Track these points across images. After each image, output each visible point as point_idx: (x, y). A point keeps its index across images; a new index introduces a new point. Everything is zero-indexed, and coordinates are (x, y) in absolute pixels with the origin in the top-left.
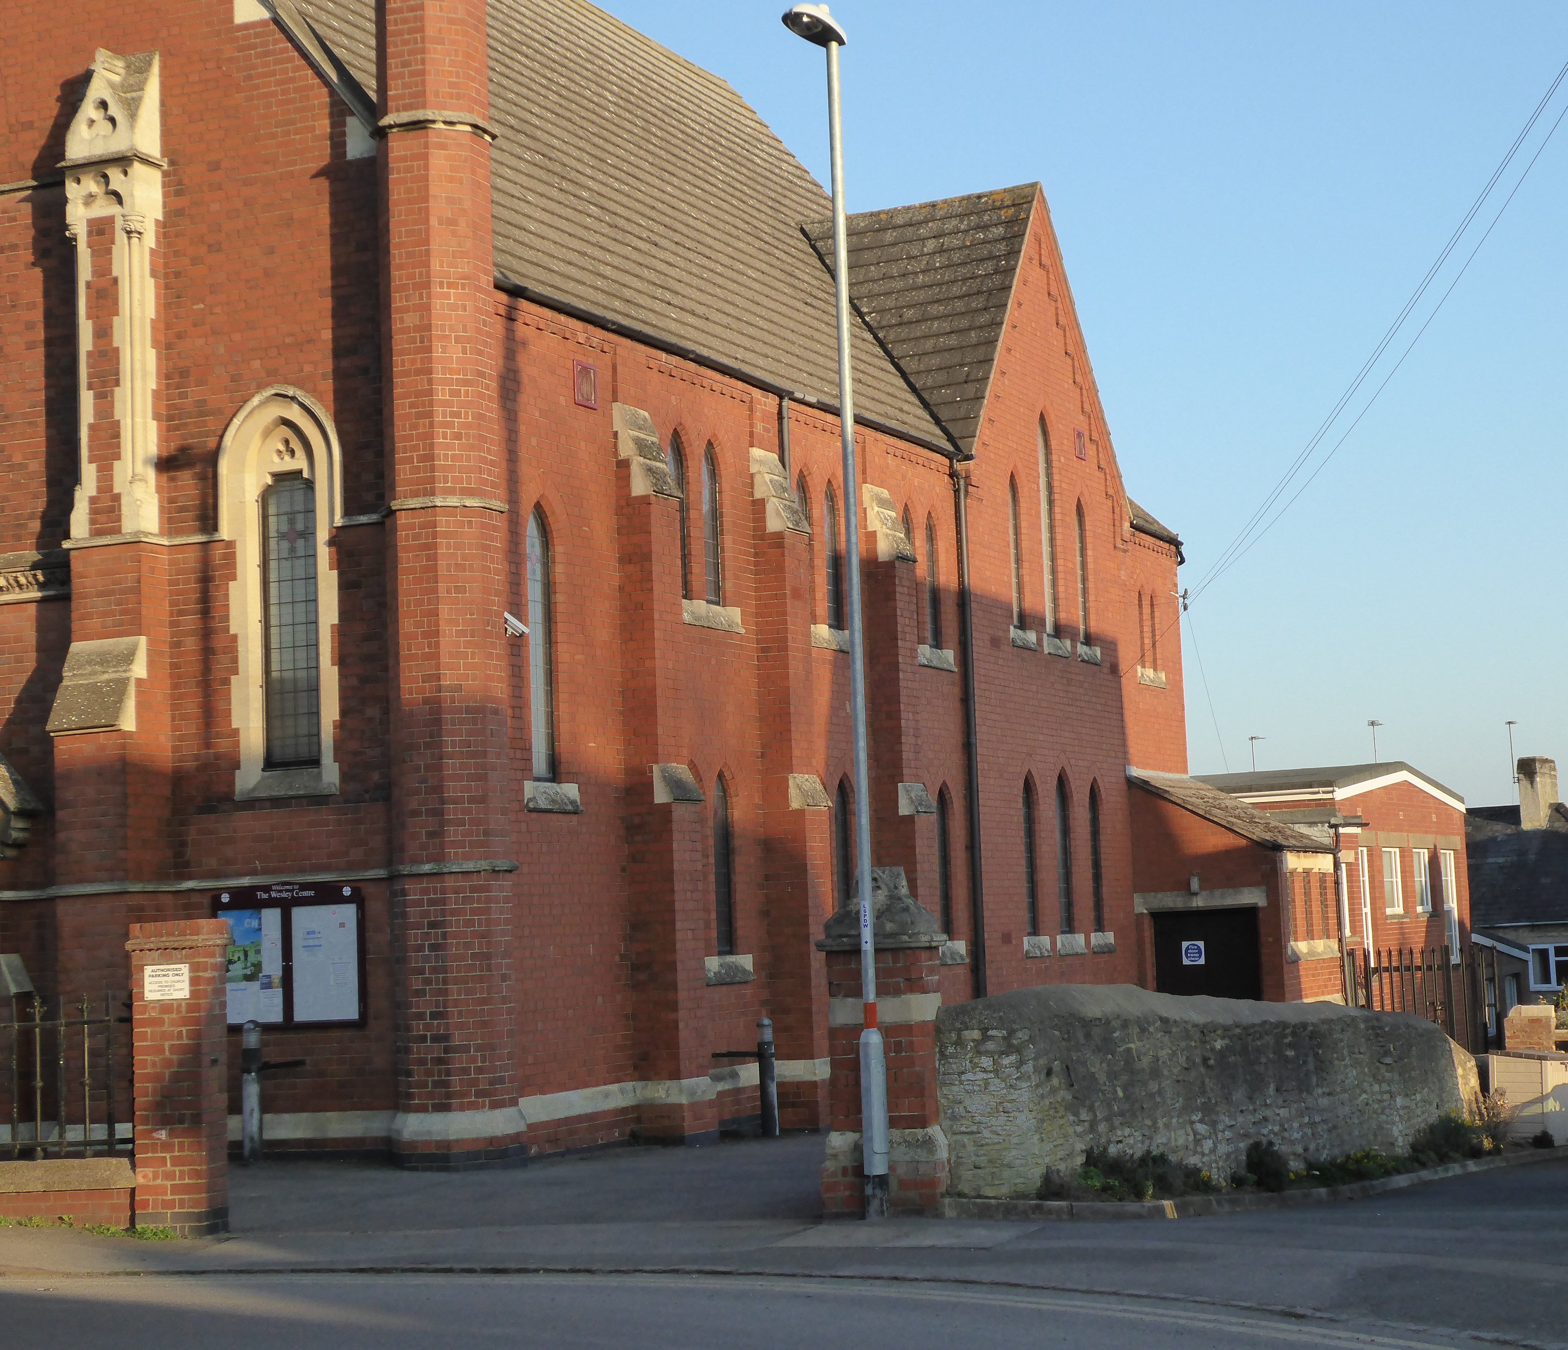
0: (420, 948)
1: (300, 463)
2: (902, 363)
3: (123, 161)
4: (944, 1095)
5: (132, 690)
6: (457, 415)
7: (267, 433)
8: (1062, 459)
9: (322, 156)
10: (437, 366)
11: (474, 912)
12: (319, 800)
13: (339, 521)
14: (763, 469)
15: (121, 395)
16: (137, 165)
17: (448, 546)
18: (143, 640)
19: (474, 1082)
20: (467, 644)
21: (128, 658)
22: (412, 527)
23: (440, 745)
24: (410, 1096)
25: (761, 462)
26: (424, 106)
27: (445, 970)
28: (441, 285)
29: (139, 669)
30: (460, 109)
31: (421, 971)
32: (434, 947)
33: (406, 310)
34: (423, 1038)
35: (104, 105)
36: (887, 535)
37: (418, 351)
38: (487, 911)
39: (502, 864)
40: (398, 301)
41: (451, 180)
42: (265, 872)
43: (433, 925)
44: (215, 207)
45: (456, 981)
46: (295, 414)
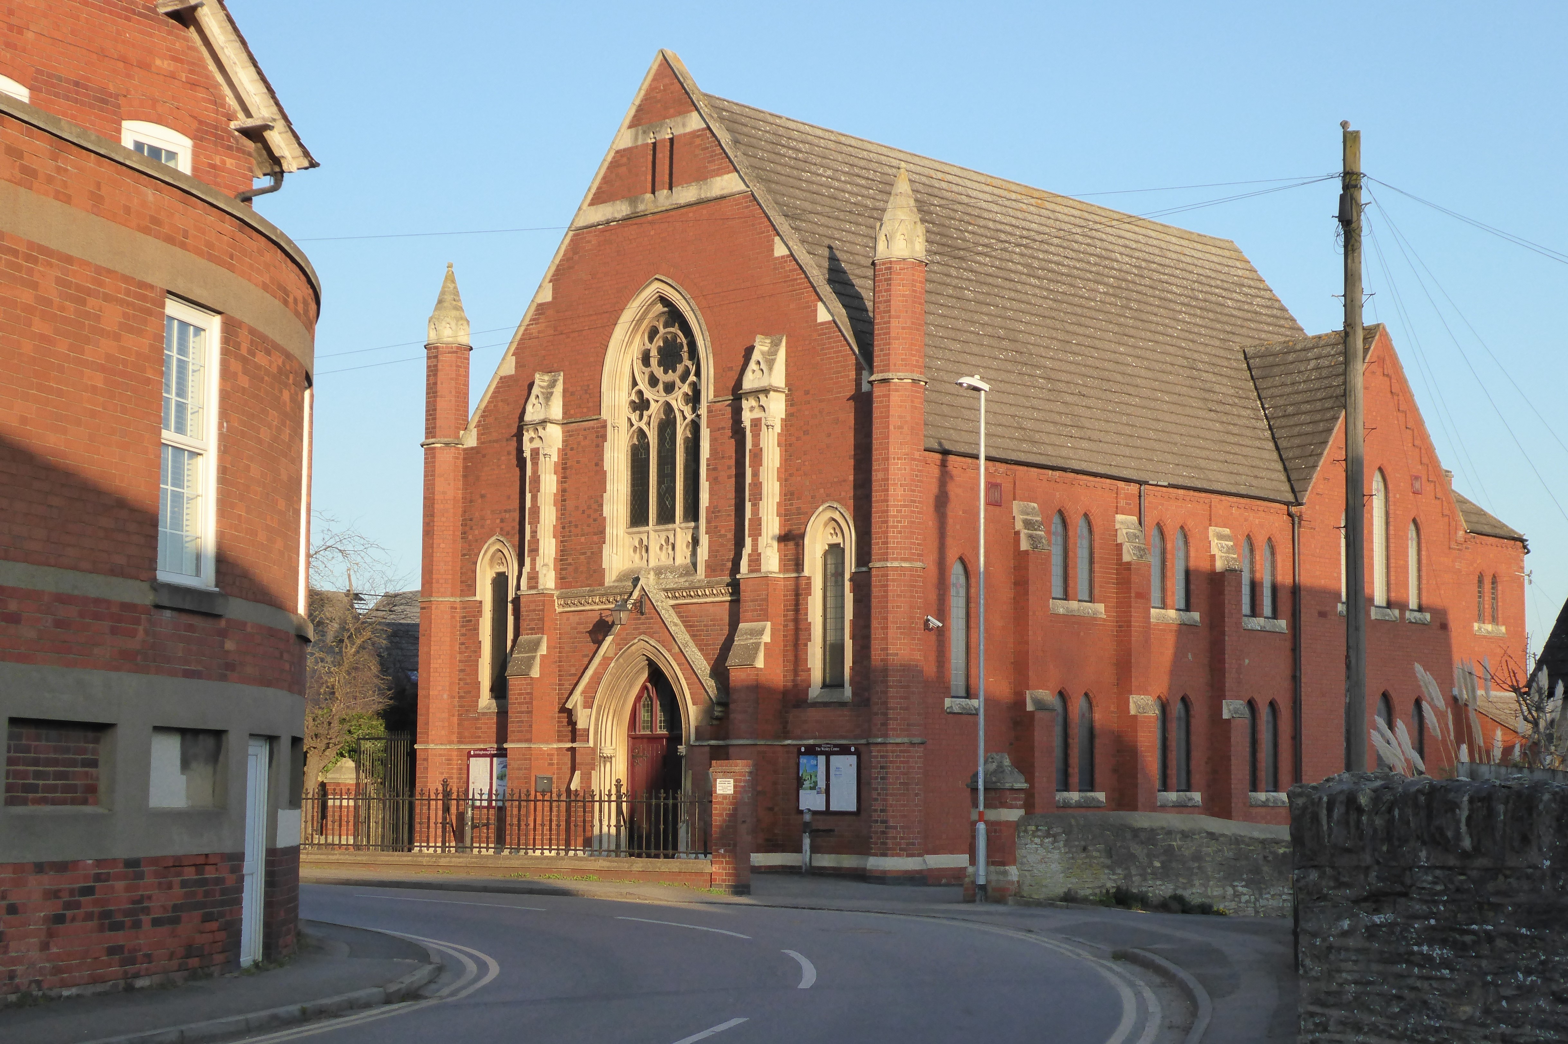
0: (876, 778)
1: (839, 540)
2: (1279, 442)
3: (765, 391)
4: (1020, 853)
5: (762, 648)
6: (898, 522)
7: (826, 525)
8: (1398, 496)
9: (850, 390)
10: (891, 498)
11: (901, 762)
12: (843, 704)
13: (853, 570)
14: (1122, 527)
15: (763, 504)
16: (771, 393)
17: (894, 586)
18: (769, 623)
19: (900, 844)
20: (901, 633)
21: (761, 632)
22: (878, 576)
23: (887, 682)
24: (871, 849)
25: (1122, 523)
26: (889, 371)
27: (886, 789)
28: (894, 459)
29: (767, 638)
30: (907, 371)
31: (876, 789)
32: (882, 778)
33: (878, 470)
34: (877, 821)
35: (759, 363)
36: (1221, 557)
37: (883, 491)
38: (907, 762)
39: (916, 740)
40: (875, 466)
41: (901, 407)
42: (820, 738)
43: (882, 768)
44: (807, 413)
45: (892, 795)
46: (837, 516)
